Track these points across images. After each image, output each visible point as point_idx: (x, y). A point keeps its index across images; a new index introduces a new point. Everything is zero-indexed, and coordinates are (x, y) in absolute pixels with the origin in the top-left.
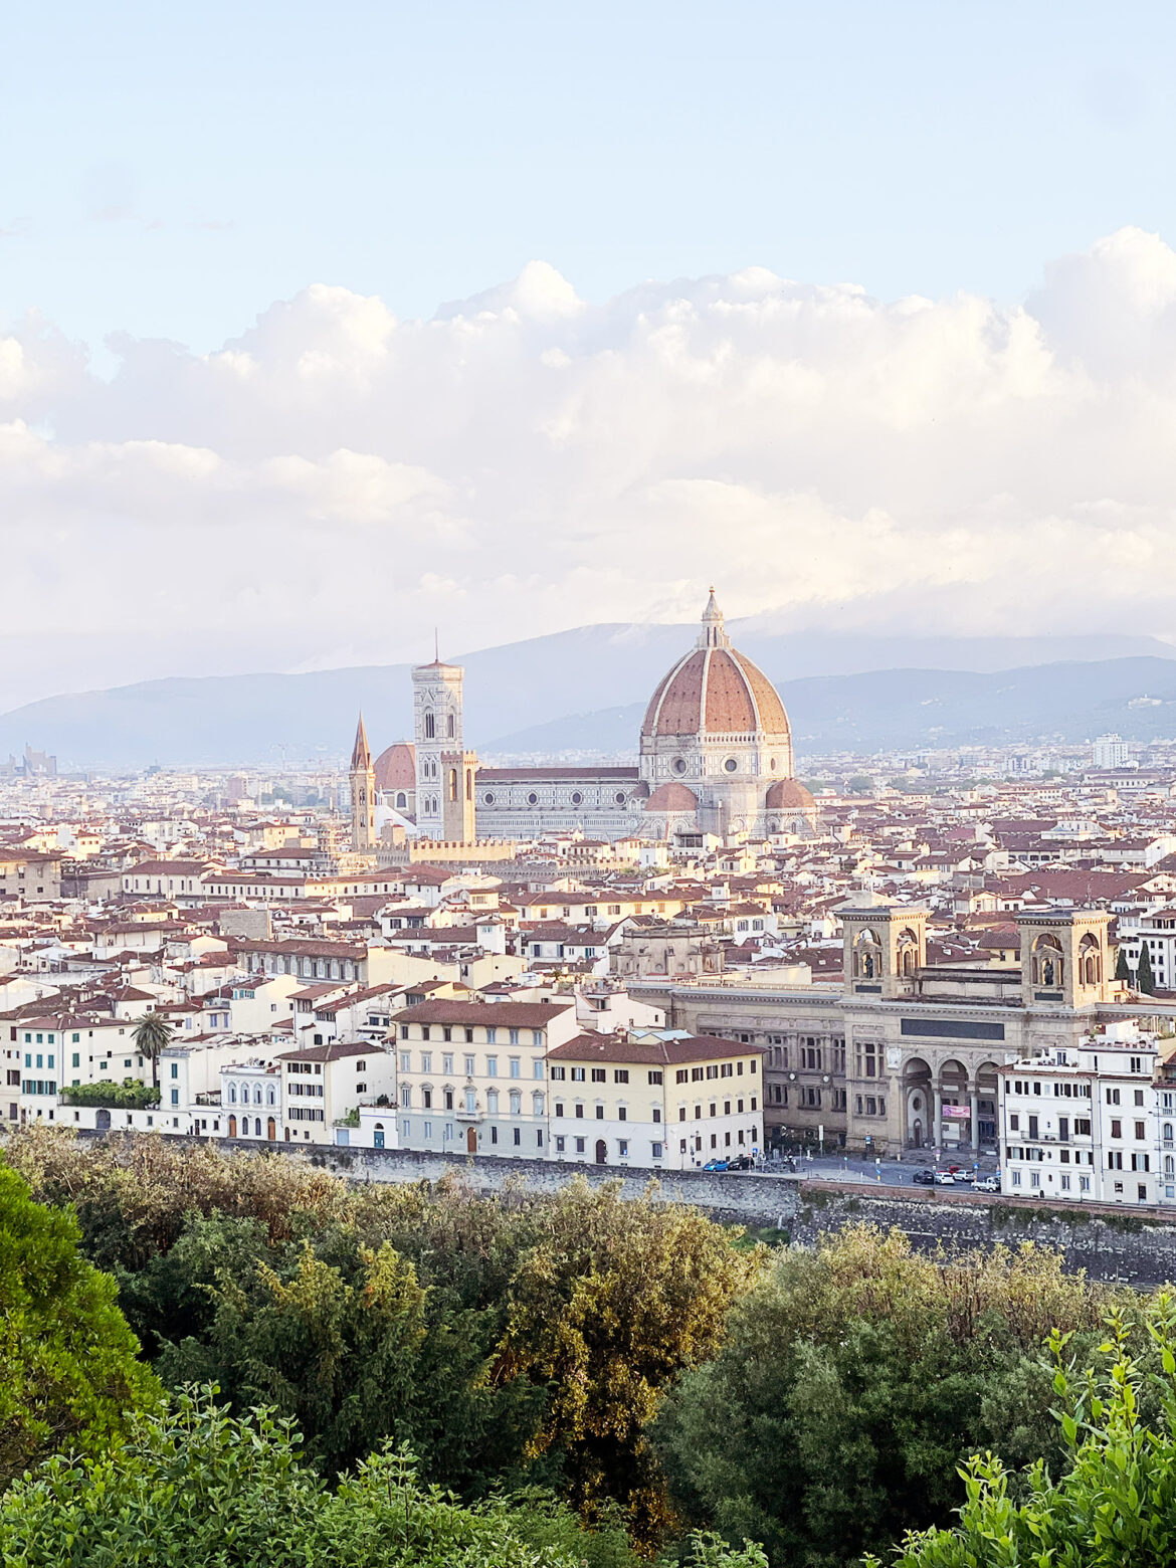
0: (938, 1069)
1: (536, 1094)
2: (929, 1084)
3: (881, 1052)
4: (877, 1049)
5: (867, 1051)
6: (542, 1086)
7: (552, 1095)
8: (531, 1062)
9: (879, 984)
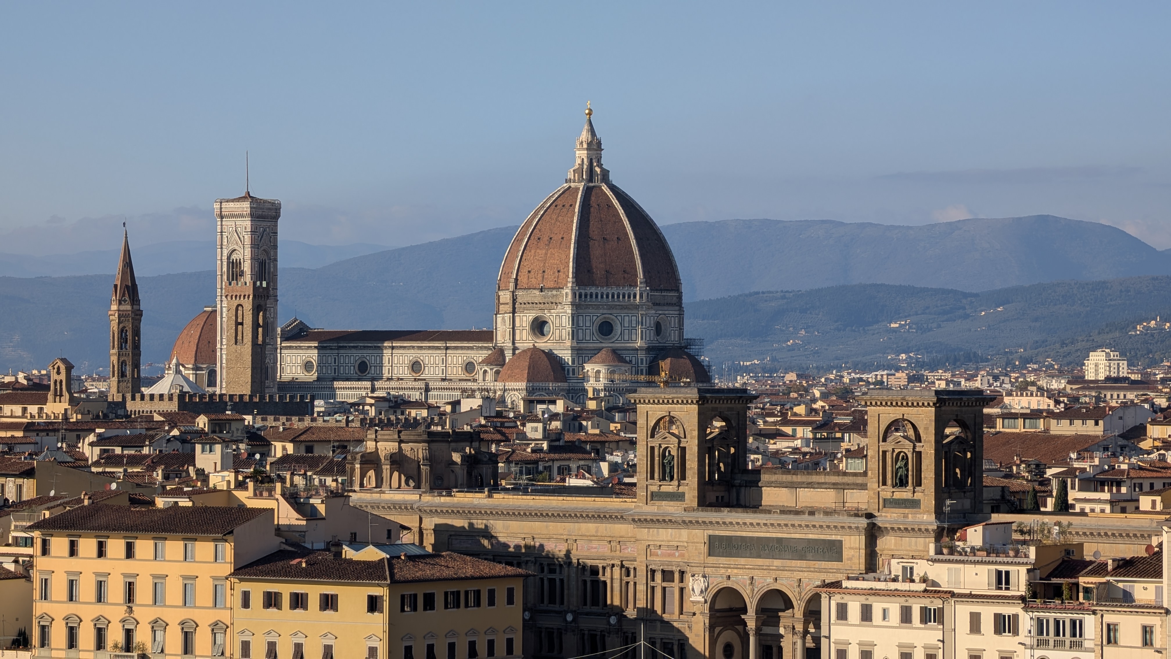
0: (755, 602)
1: (216, 627)
2: (745, 624)
3: (682, 580)
4: (677, 576)
5: (664, 580)
6: (224, 616)
7: (238, 628)
8: (209, 585)
9: (681, 489)
